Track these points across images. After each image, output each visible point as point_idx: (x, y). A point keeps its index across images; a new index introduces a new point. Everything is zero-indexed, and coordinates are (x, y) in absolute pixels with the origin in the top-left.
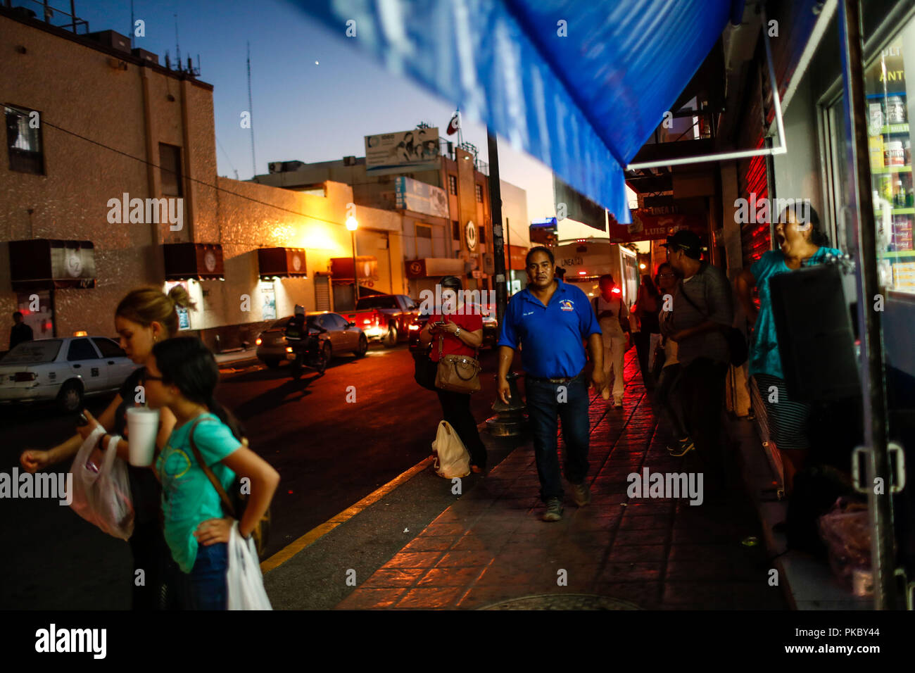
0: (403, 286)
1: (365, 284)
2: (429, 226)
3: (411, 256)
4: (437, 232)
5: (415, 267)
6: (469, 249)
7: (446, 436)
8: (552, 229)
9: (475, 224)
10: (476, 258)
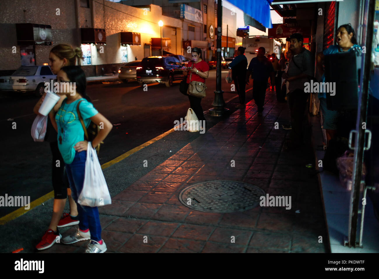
0: (182, 51)
1: (165, 50)
2: (193, 26)
3: (185, 39)
4: (197, 29)
5: (187, 44)
6: (210, 38)
7: (191, 114)
8: (247, 31)
9: (214, 26)
10: (213, 41)
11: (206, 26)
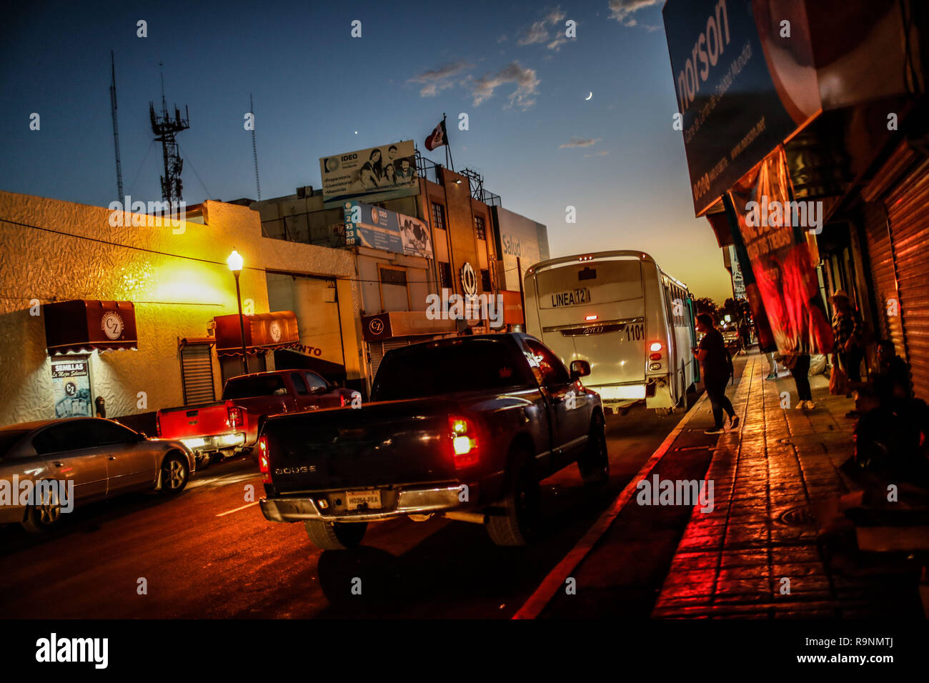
2: (403, 269)
3: (371, 310)
4: (416, 276)
9: (475, 266)
11: (446, 268)
